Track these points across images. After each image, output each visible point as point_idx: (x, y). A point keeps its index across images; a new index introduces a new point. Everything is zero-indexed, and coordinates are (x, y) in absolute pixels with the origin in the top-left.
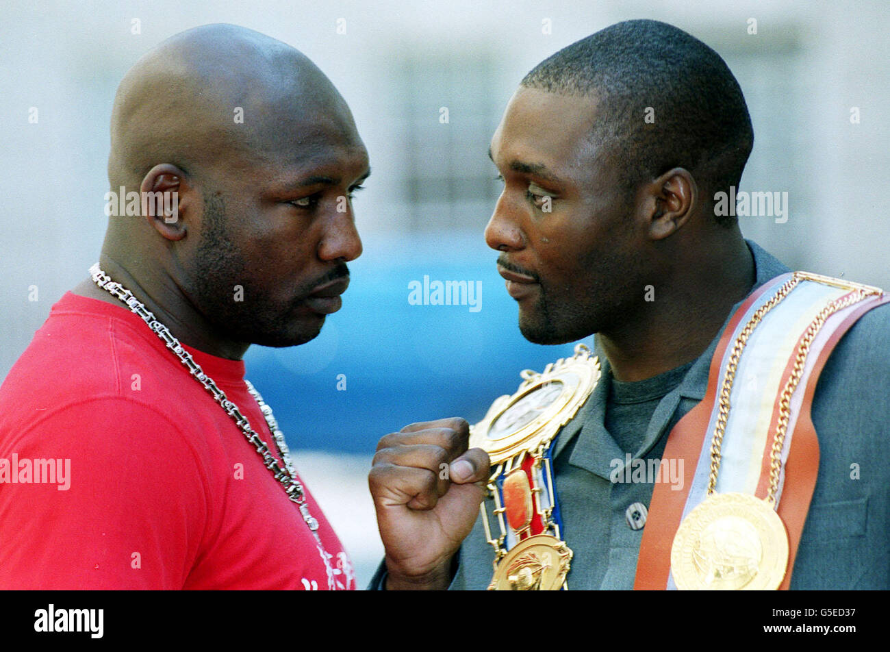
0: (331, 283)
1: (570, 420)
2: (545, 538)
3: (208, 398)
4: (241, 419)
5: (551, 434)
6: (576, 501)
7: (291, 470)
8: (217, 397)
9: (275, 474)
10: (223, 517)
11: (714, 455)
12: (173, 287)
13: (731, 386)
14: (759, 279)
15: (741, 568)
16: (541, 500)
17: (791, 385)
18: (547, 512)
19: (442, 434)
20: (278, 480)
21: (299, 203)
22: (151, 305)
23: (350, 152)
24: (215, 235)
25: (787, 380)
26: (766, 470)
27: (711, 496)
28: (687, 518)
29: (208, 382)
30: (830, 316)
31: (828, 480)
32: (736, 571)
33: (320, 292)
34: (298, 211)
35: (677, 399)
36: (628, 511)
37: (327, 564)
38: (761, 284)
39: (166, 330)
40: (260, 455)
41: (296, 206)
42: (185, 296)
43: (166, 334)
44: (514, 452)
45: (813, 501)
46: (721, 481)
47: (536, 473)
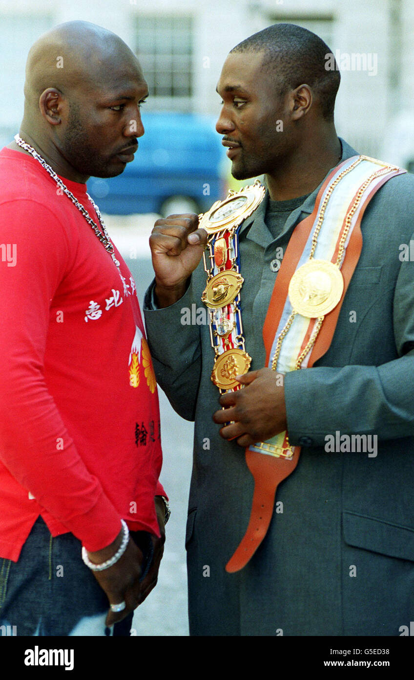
0: (129, 147)
1: (248, 217)
2: (231, 272)
3: (70, 202)
4: (85, 212)
5: (239, 223)
6: (248, 255)
7: (107, 237)
8: (74, 201)
9: (100, 239)
10: (76, 258)
11: (314, 241)
12: (54, 148)
13: (325, 209)
14: (343, 158)
15: (321, 295)
16: (231, 253)
17: (352, 211)
18: (234, 260)
19: (186, 220)
20: (101, 242)
21: (115, 108)
22: (43, 155)
23: (140, 84)
24: (75, 123)
25: (351, 208)
26: (337, 250)
27: (310, 261)
28: (298, 270)
29: (70, 194)
30: (374, 179)
31: (364, 257)
32: (319, 297)
33: (124, 151)
34: (115, 112)
35: (300, 212)
36: (272, 263)
37: (124, 282)
38: (344, 161)
39: (50, 168)
40: (94, 229)
41: (113, 110)
42: (59, 151)
43: (50, 170)
44: (221, 229)
45: (357, 266)
46: (316, 253)
47: (231, 241)
